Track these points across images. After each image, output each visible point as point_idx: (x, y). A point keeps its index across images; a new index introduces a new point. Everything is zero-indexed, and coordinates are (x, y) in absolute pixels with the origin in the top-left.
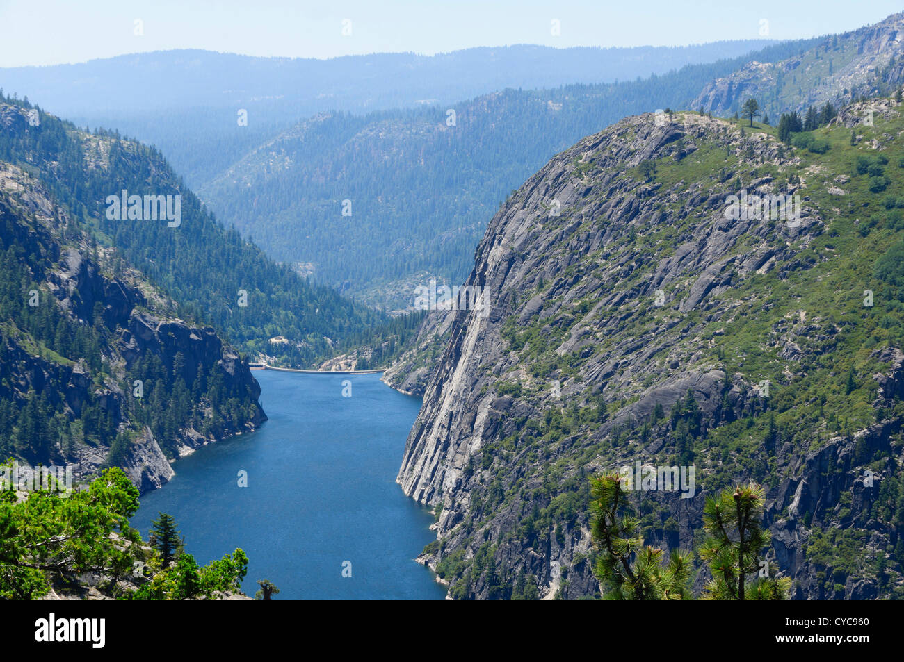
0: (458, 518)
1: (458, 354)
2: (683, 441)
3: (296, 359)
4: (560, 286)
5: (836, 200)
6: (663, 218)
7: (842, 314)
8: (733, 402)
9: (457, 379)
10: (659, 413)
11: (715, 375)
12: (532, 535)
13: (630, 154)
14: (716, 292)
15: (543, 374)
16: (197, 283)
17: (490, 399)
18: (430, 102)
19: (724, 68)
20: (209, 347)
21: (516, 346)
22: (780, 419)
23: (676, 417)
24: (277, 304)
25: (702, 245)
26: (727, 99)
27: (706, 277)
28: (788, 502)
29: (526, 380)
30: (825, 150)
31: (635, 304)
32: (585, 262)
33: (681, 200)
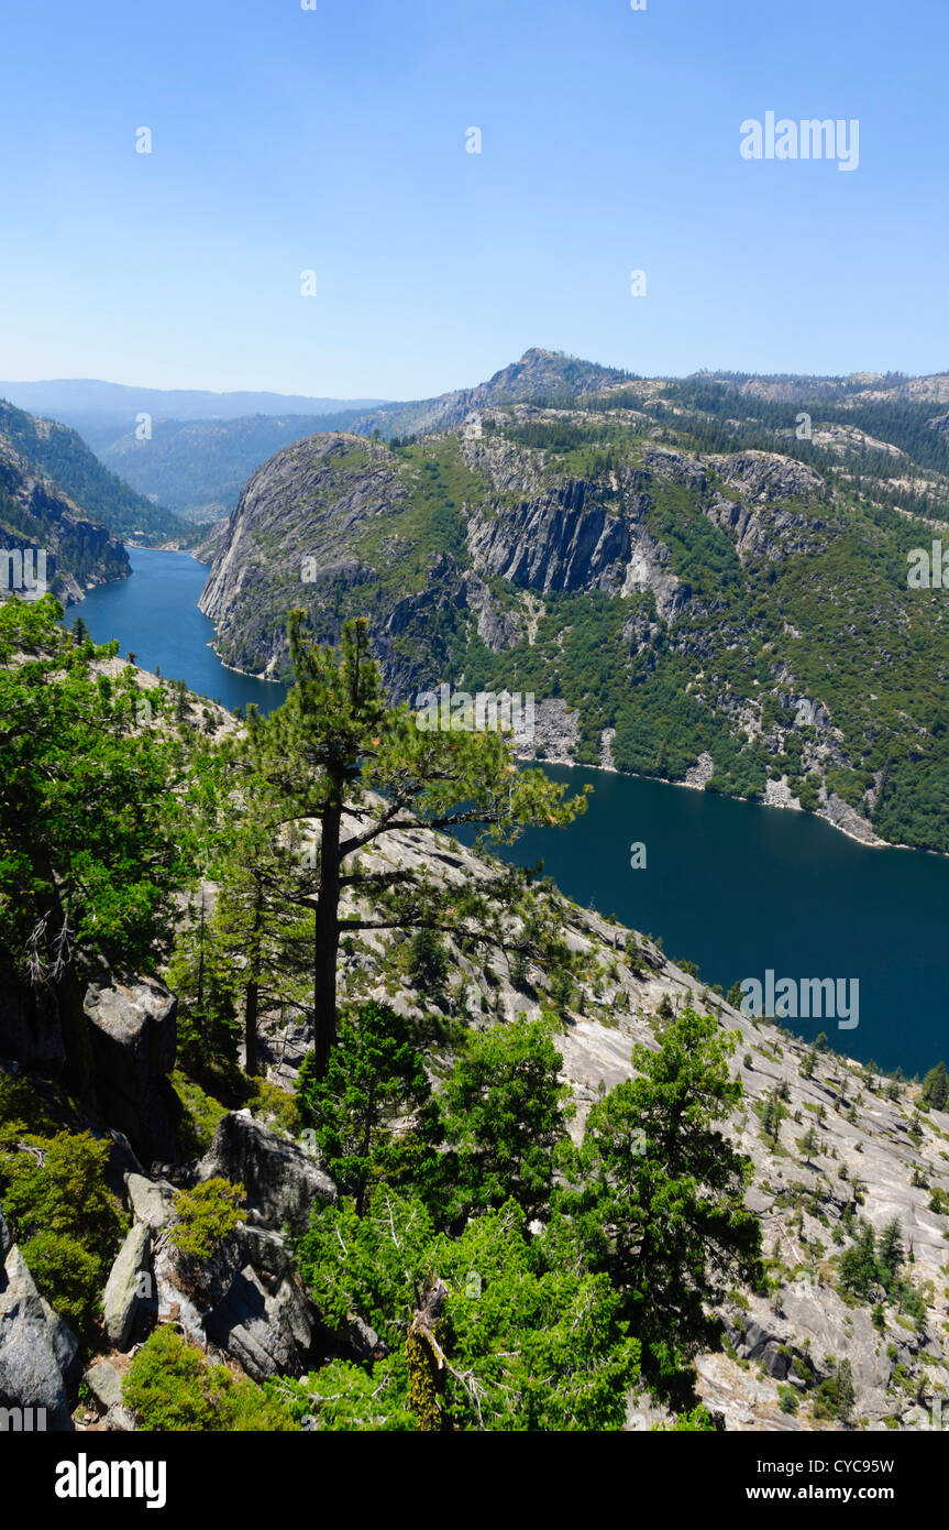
0: (229, 625)
1: (230, 545)
2: (338, 593)
3: (148, 543)
4: (281, 514)
5: (415, 481)
6: (333, 484)
7: (415, 537)
8: (363, 576)
9: (229, 557)
10: (327, 579)
11: (354, 562)
12: (264, 635)
13: (318, 451)
14: (357, 522)
15: (272, 557)
16: (95, 500)
17: (245, 568)
18: (217, 417)
19: (365, 412)
20: (103, 535)
21: (259, 543)
22: (384, 585)
23: (335, 581)
24: (137, 515)
25: (351, 499)
26: (366, 428)
27: (352, 515)
28: (385, 624)
29: (264, 561)
30: (410, 457)
31: (318, 526)
32: (294, 504)
33: (342, 475)
